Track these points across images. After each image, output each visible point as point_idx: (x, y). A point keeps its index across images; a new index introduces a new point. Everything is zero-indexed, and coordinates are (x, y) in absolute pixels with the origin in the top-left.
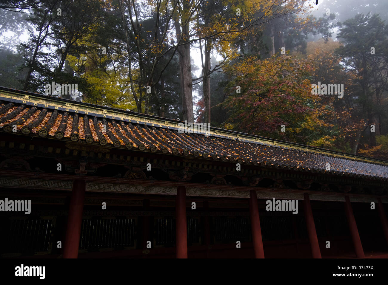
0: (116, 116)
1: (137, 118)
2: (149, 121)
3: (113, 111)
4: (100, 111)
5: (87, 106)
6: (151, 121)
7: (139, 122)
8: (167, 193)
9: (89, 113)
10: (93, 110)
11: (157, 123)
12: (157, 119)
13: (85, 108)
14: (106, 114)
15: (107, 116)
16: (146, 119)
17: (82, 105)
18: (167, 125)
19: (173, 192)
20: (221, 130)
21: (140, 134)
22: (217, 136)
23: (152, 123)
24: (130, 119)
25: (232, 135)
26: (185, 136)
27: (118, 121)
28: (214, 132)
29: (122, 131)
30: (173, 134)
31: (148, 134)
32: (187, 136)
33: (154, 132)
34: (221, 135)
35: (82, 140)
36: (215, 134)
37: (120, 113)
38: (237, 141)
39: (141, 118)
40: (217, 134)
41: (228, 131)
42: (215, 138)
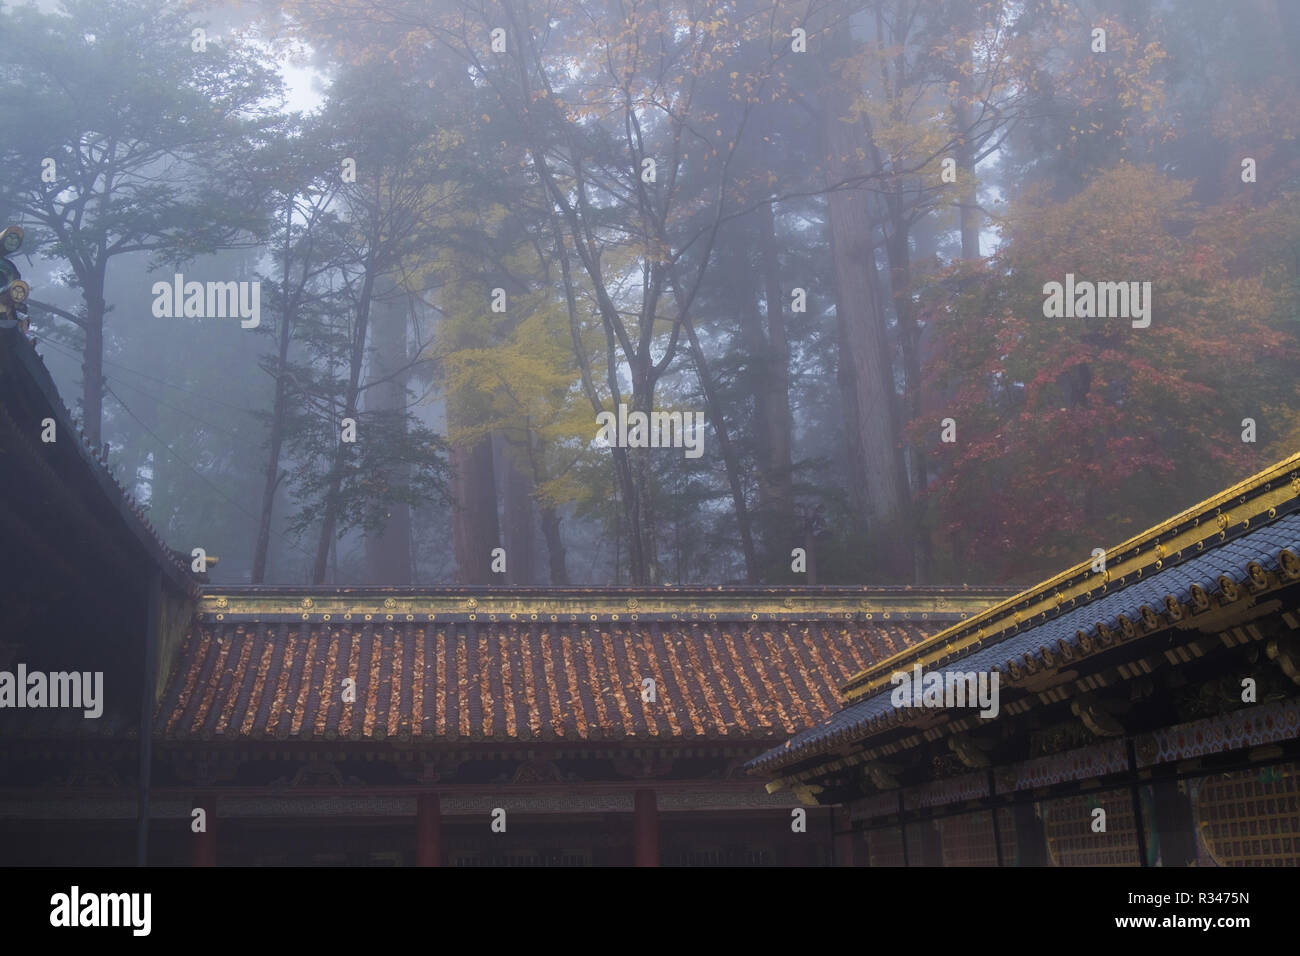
0: (500, 611)
1: (553, 603)
2: (582, 609)
3: (491, 598)
4: (461, 603)
5: (430, 598)
6: (588, 607)
7: (557, 615)
8: (611, 807)
9: (438, 615)
10: (445, 603)
11: (606, 610)
12: (604, 598)
13: (427, 603)
14: (474, 609)
15: (477, 615)
16: (575, 601)
17: (420, 597)
18: (633, 611)
19: (624, 804)
20: (803, 594)
21: (549, 666)
22: (789, 619)
23: (592, 611)
24: (533, 611)
25: (843, 605)
26: (675, 645)
27: (504, 625)
28: (781, 603)
29: (506, 666)
30: (638, 646)
31: (568, 664)
32: (679, 643)
33: (590, 649)
34: (802, 611)
35: (416, 736)
36: (784, 611)
37: (508, 600)
38: (857, 622)
39: (562, 601)
40: (790, 611)
41: (828, 594)
42: (780, 625)
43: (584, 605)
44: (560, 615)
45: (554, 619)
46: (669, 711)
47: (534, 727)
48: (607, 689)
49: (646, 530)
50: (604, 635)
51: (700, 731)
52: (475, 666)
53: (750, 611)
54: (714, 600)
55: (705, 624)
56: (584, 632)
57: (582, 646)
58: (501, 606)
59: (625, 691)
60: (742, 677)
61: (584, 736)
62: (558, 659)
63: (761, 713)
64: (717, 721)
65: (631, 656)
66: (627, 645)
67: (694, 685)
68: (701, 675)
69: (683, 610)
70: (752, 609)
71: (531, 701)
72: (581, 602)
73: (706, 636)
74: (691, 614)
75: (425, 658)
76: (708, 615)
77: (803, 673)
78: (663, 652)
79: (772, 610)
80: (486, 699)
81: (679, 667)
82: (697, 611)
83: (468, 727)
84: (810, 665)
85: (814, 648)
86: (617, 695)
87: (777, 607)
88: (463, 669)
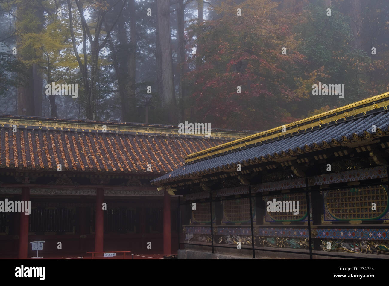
0: (50, 126)
1: (69, 125)
2: (79, 127)
3: (47, 121)
4: (36, 123)
5: (26, 120)
6: (81, 127)
7: (70, 129)
8: (88, 194)
9: (28, 126)
10: (30, 122)
11: (87, 128)
12: (86, 124)
13: (24, 122)
14: (41, 125)
15: (43, 127)
16: (76, 124)
17: (21, 120)
18: (96, 129)
19: (93, 193)
20: (153, 127)
21: (68, 146)
22: (148, 135)
23: (82, 128)
24: (62, 127)
25: (165, 131)
26: (111, 141)
27: (51, 131)
28: (146, 129)
29: (53, 145)
30: (99, 141)
31: (75, 145)
32: (112, 141)
33: (82, 141)
34: (152, 132)
35: (25, 167)
36: (146, 132)
37: (53, 123)
38: (170, 137)
39: (72, 124)
40: (148, 132)
41: (161, 127)
42: (145, 136)
43: (79, 126)
44: (71, 129)
45: (69, 130)
46: (111, 163)
47: (66, 166)
48: (90, 155)
49: (93, 102)
50: (86, 136)
51: (122, 170)
52: (42, 145)
53: (135, 131)
54: (124, 127)
55: (120, 135)
56: (79, 135)
57: (79, 140)
58: (51, 124)
59: (95, 156)
60: (134, 153)
61: (84, 170)
62: (71, 143)
63: (141, 165)
64: (127, 167)
65: (96, 144)
66: (94, 140)
67: (118, 155)
68: (120, 151)
69: (113, 130)
70: (136, 131)
71: (64, 157)
72: (78, 125)
73: (121, 139)
74: (116, 131)
75: (24, 141)
76: (121, 132)
77: (154, 153)
78: (107, 144)
79: (142, 131)
80: (48, 156)
81: (113, 148)
82: (118, 130)
83: (43, 165)
84: (155, 150)
85: (157, 145)
86: (93, 157)
87: (144, 131)
88: (38, 146)
